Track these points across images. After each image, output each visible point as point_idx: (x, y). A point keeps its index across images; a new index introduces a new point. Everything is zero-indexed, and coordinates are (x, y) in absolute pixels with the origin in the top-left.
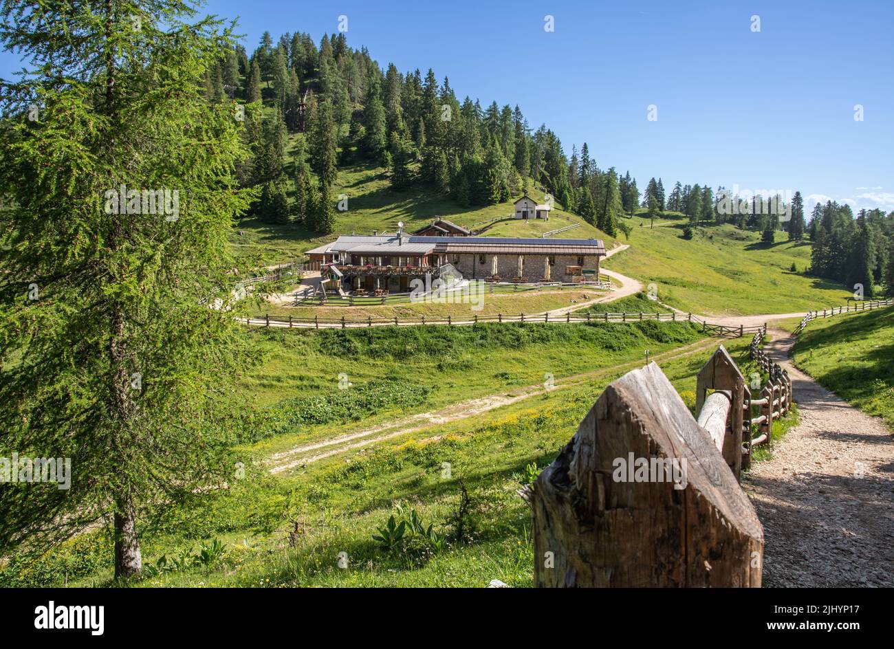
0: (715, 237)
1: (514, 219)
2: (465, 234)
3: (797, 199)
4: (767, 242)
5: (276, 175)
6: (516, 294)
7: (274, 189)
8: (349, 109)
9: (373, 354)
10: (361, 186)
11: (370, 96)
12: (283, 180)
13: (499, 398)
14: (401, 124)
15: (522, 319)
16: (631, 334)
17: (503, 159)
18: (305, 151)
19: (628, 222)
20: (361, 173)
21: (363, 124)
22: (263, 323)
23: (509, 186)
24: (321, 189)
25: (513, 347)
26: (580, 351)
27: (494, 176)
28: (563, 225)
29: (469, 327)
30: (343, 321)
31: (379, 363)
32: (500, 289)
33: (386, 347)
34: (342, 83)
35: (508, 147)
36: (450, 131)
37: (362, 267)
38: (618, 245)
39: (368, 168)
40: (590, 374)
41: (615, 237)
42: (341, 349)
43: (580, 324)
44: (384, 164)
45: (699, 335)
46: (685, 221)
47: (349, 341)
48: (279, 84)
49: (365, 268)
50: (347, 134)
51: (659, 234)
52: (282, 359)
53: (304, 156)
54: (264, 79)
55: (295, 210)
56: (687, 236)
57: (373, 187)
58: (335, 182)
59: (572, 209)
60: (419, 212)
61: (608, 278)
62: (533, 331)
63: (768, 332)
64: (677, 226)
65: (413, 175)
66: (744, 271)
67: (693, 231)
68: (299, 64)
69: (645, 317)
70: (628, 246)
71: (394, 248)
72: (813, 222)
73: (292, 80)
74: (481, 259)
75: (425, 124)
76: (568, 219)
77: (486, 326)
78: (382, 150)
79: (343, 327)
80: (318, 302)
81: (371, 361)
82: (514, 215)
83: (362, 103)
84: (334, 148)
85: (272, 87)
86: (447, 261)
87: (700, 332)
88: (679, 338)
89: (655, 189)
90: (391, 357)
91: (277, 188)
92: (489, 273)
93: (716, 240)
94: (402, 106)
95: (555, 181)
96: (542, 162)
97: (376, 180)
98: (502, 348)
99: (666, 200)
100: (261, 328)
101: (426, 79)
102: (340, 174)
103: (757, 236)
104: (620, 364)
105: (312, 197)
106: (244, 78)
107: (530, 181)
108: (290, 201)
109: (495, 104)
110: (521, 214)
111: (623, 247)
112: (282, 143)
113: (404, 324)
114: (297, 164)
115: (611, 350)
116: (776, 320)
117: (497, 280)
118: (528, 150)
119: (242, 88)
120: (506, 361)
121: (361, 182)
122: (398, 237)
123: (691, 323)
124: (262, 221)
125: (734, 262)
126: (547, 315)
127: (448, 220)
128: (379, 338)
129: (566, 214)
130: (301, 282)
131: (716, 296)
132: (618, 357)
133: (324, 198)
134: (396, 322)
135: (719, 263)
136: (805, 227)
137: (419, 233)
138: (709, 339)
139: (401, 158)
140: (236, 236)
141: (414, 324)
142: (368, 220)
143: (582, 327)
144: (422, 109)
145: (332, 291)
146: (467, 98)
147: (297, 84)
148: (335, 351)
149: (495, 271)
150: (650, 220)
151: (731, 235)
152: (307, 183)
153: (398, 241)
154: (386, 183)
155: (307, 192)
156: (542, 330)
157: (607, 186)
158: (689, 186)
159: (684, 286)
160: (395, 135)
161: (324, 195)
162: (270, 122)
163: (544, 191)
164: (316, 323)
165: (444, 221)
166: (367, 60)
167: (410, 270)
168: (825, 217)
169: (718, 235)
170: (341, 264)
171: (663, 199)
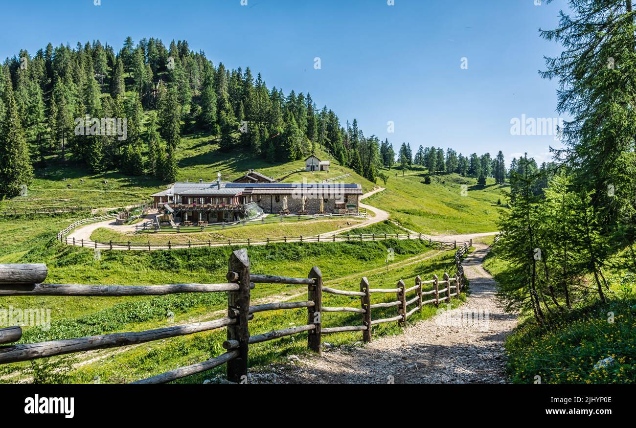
0: (446, 182)
1: (305, 171)
2: (269, 182)
3: (500, 155)
4: (481, 185)
5: (134, 140)
6: (299, 222)
7: (132, 150)
8: (190, 94)
9: (190, 267)
10: (198, 148)
11: (205, 84)
12: (139, 144)
13: (279, 297)
14: (228, 105)
15: (301, 239)
16: (379, 249)
17: (298, 130)
18: (156, 123)
19: (386, 173)
20: (198, 140)
21: (200, 105)
22: (108, 247)
23: (302, 148)
24: (167, 151)
25: (294, 259)
26: (342, 261)
27: (291, 141)
28: (339, 175)
29: (263, 246)
30: (169, 245)
31: (195, 274)
32: (289, 219)
33: (200, 262)
34: (185, 75)
35: (301, 122)
36: (262, 111)
37: (190, 205)
38: (377, 188)
39: (203, 136)
40: (347, 277)
41: (375, 183)
42: (167, 265)
43: (343, 242)
44: (214, 133)
45: (427, 248)
46: (426, 172)
47: (173, 259)
48: (138, 75)
49: (192, 206)
50: (189, 112)
51: (408, 180)
52: (120, 274)
53: (155, 127)
54: (126, 71)
55: (148, 165)
56: (427, 182)
57: (206, 149)
58: (179, 145)
59: (346, 164)
60: (239, 167)
61: (365, 210)
62: (308, 248)
63: (473, 245)
64: (421, 175)
65: (235, 141)
66: (466, 205)
67: (431, 178)
68: (154, 61)
69: (389, 237)
70: (384, 189)
71: (215, 191)
72: (511, 171)
73: (148, 72)
74: (276, 199)
75: (244, 105)
76: (342, 171)
77: (275, 245)
78: (213, 123)
79: (170, 248)
80: (153, 231)
81: (189, 273)
82: (305, 168)
83: (200, 90)
84: (178, 122)
85: (133, 77)
86: (252, 200)
87: (427, 246)
88: (412, 250)
89: (405, 151)
90: (204, 269)
91: (134, 150)
92: (281, 208)
93: (447, 184)
94: (229, 92)
95: (335, 145)
96: (325, 132)
97: (209, 144)
98: (286, 261)
99: (413, 158)
100: (106, 251)
101: (245, 74)
102: (183, 140)
103: (475, 181)
104: (369, 270)
105: (161, 156)
106: (111, 69)
107: (317, 145)
108: (145, 159)
109: (293, 92)
110: (310, 168)
111: (381, 189)
112: (138, 117)
113: (215, 245)
114: (149, 132)
115: (363, 260)
116: (480, 237)
117: (287, 213)
118: (316, 123)
119: (109, 77)
120: (288, 269)
121: (198, 146)
122: (218, 184)
123: (421, 240)
124: (123, 173)
125: (459, 199)
126: (319, 236)
127: (258, 172)
128: (196, 256)
129: (343, 168)
130: (144, 217)
131: (441, 221)
132: (368, 265)
133: (169, 157)
134: (210, 244)
135: (448, 200)
136: (506, 175)
137: (236, 181)
138: (433, 251)
139: (227, 129)
140: (101, 184)
141: (222, 245)
142: (202, 172)
143: (344, 245)
144: (242, 95)
145: (164, 223)
146: (274, 88)
147: (151, 75)
148: (162, 266)
149: (285, 207)
150: (402, 171)
151: (457, 181)
152: (157, 146)
153: (217, 186)
154: (216, 147)
155: (157, 153)
156: (315, 247)
157: (370, 148)
158: (428, 148)
159: (420, 215)
160: (223, 113)
161: (170, 155)
162: (129, 101)
163: (327, 152)
164: (149, 246)
165: (256, 173)
166: (204, 60)
167: (224, 207)
168: (519, 168)
169: (448, 181)
170: (174, 203)
171: (411, 157)
